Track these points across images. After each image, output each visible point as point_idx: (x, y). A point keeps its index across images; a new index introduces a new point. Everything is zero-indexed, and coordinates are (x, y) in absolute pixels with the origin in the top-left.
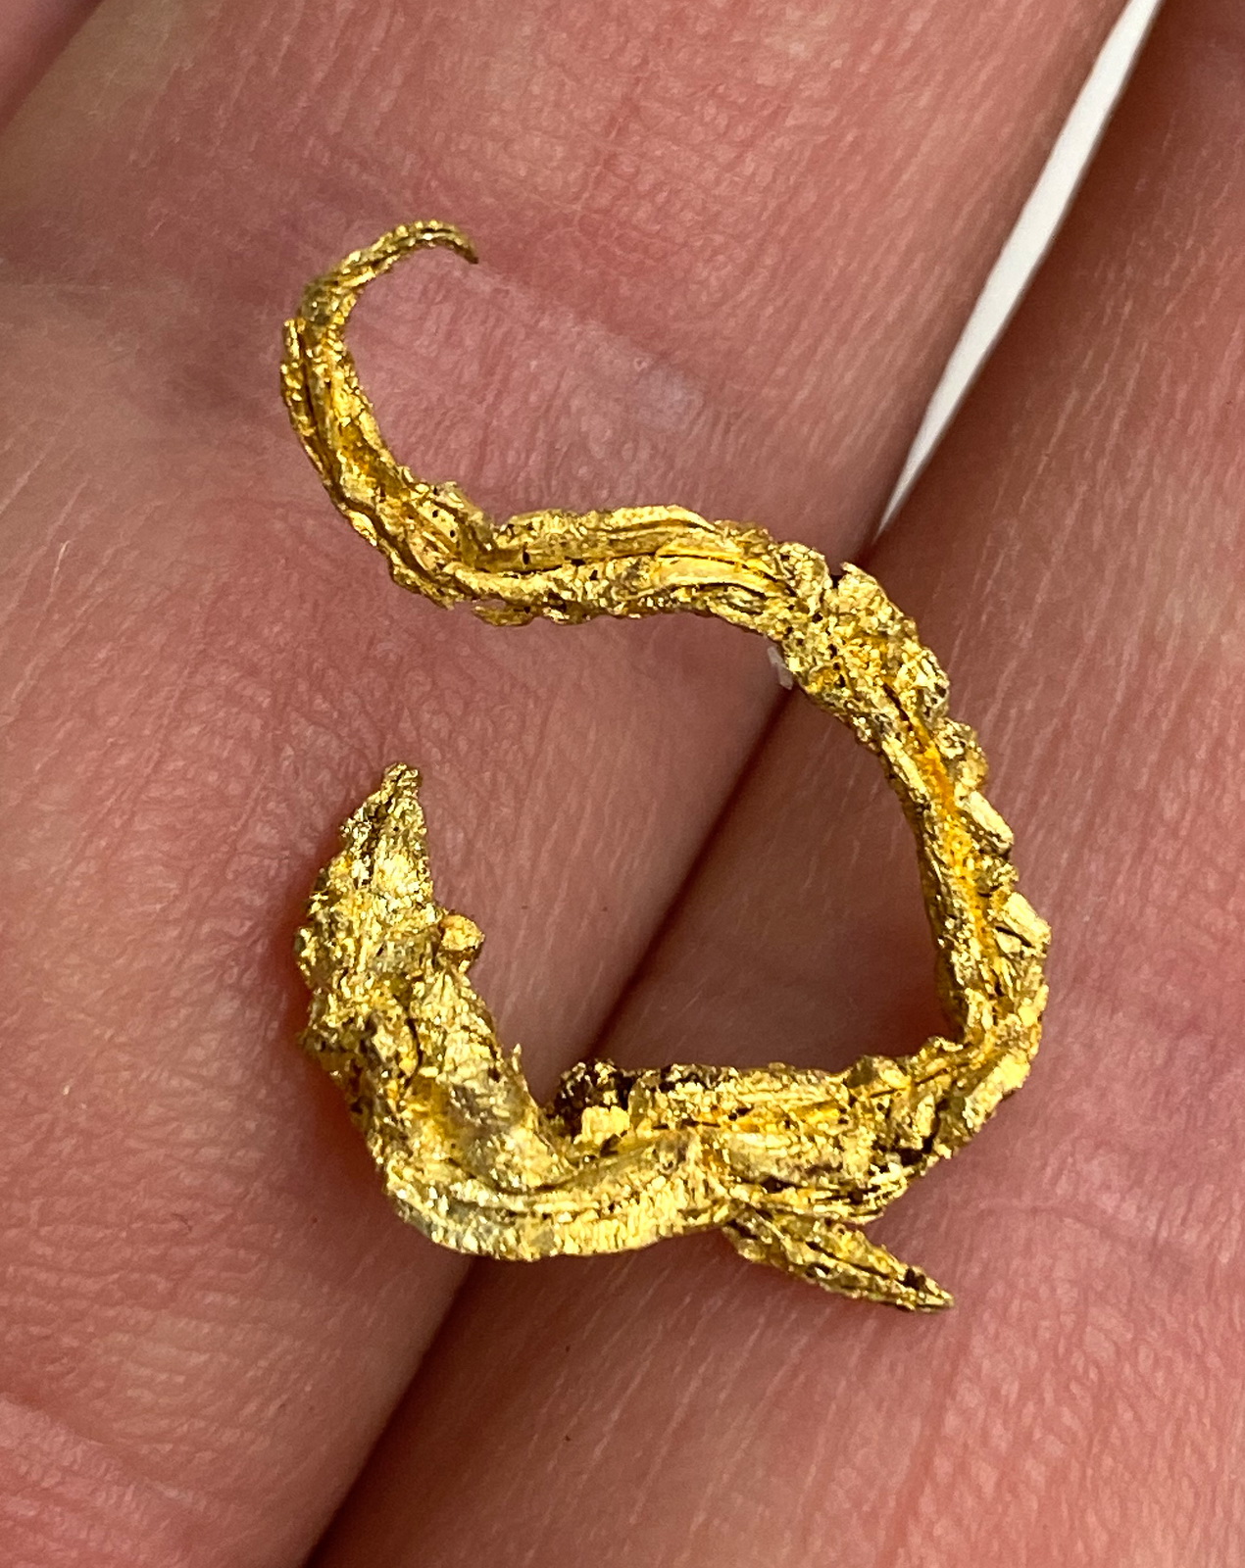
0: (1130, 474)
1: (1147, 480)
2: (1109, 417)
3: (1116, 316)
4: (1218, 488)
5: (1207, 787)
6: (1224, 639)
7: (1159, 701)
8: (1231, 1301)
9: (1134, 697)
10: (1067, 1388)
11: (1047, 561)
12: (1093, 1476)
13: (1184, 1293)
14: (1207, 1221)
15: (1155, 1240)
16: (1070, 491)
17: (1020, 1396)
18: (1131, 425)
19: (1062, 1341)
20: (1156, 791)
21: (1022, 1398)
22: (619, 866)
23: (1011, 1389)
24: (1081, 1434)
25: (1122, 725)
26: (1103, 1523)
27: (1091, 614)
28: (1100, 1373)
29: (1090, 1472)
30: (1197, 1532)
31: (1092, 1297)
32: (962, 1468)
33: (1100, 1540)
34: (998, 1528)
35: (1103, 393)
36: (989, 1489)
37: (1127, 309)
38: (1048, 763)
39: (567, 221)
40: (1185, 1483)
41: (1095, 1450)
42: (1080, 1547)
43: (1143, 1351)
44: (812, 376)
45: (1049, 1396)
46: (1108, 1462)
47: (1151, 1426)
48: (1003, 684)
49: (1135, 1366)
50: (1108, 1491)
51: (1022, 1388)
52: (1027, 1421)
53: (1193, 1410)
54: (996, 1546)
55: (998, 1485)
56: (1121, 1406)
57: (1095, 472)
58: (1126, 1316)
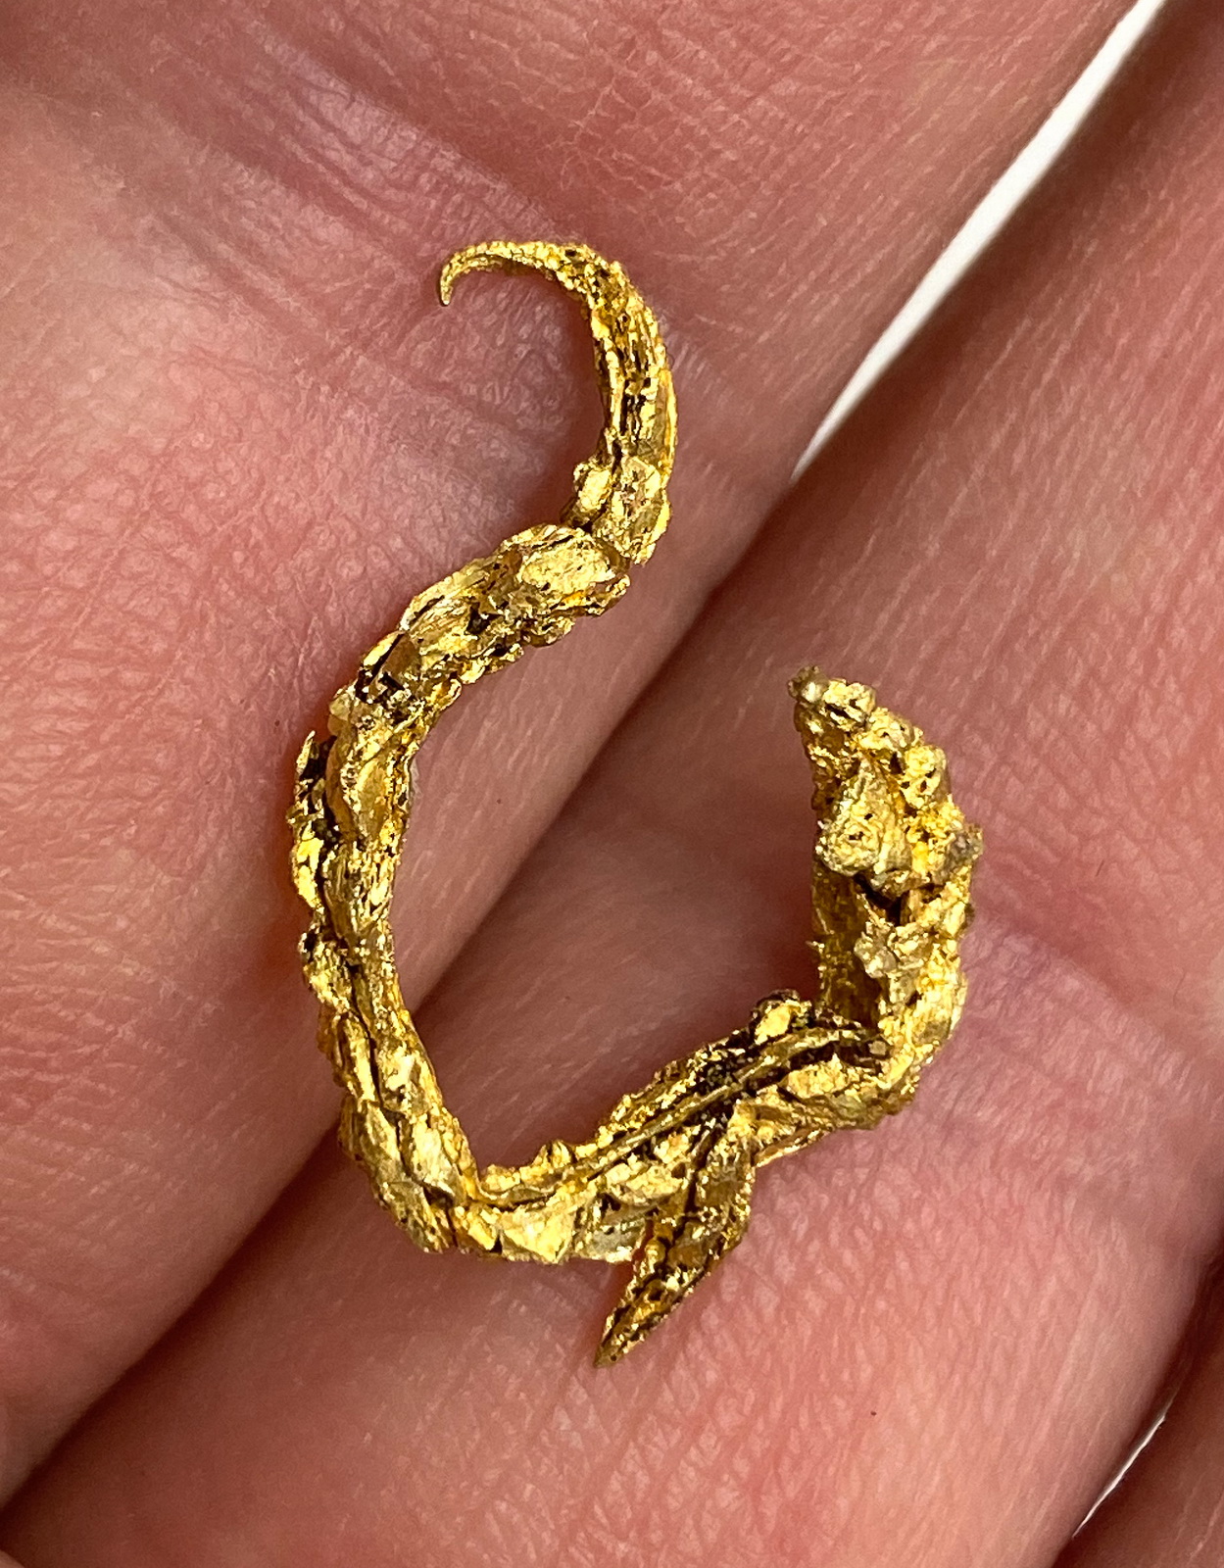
0: (1059, 409)
1: (1075, 416)
2: (1051, 352)
3: (1081, 253)
4: (1139, 436)
5: (1074, 710)
6: (1115, 578)
7: (1044, 625)
8: (1012, 1176)
9: (1021, 618)
10: (851, 1234)
11: (967, 479)
12: (865, 1314)
13: (970, 1163)
14: (1001, 1104)
15: (951, 1112)
16: (1001, 417)
17: (806, 1235)
18: (1069, 360)
19: (853, 1191)
20: (1025, 709)
21: (809, 1237)
22: (518, 761)
23: (800, 1228)
24: (859, 1276)
25: (1005, 644)
26: (870, 1357)
27: (996, 536)
28: (885, 1226)
29: (863, 1311)
30: (957, 1379)
31: (886, 1156)
32: (747, 1290)
33: (866, 1373)
34: (772, 1348)
35: (1050, 328)
36: (769, 1311)
37: (1090, 250)
38: (930, 666)
39: (569, 134)
40: (950, 1331)
41: (870, 1293)
42: (846, 1376)
43: (926, 1210)
44: (781, 317)
45: (834, 1238)
46: (881, 1305)
47: (925, 1280)
48: (904, 587)
49: (917, 1222)
50: (878, 1330)
51: (810, 1229)
52: (811, 1258)
53: (965, 1268)
54: (768, 1363)
55: (778, 1309)
56: (900, 1255)
57: (1028, 399)
58: (915, 1176)
